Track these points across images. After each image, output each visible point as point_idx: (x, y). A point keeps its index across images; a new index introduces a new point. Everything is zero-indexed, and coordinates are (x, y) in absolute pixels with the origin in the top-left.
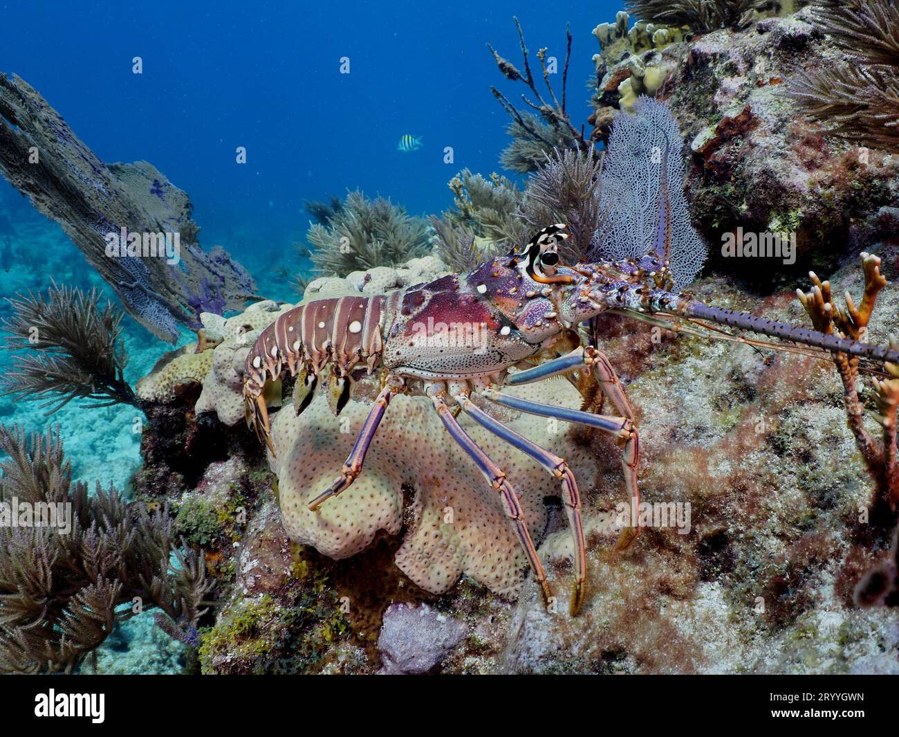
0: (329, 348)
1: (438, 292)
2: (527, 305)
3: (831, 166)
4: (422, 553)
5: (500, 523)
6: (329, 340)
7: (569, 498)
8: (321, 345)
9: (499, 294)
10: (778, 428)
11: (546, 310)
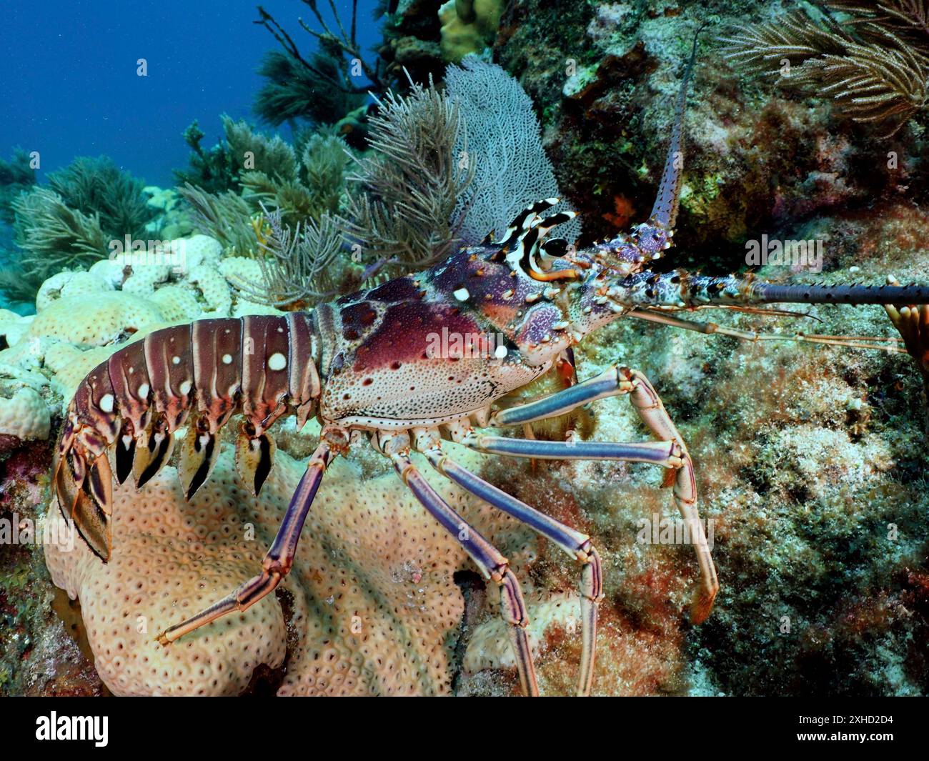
0: (238, 396)
1: (395, 304)
2: (528, 315)
3: (751, 121)
4: (314, 685)
5: (408, 621)
6: (238, 383)
7: (591, 588)
8: (226, 390)
9: (489, 300)
10: (754, 457)
11: (554, 319)
